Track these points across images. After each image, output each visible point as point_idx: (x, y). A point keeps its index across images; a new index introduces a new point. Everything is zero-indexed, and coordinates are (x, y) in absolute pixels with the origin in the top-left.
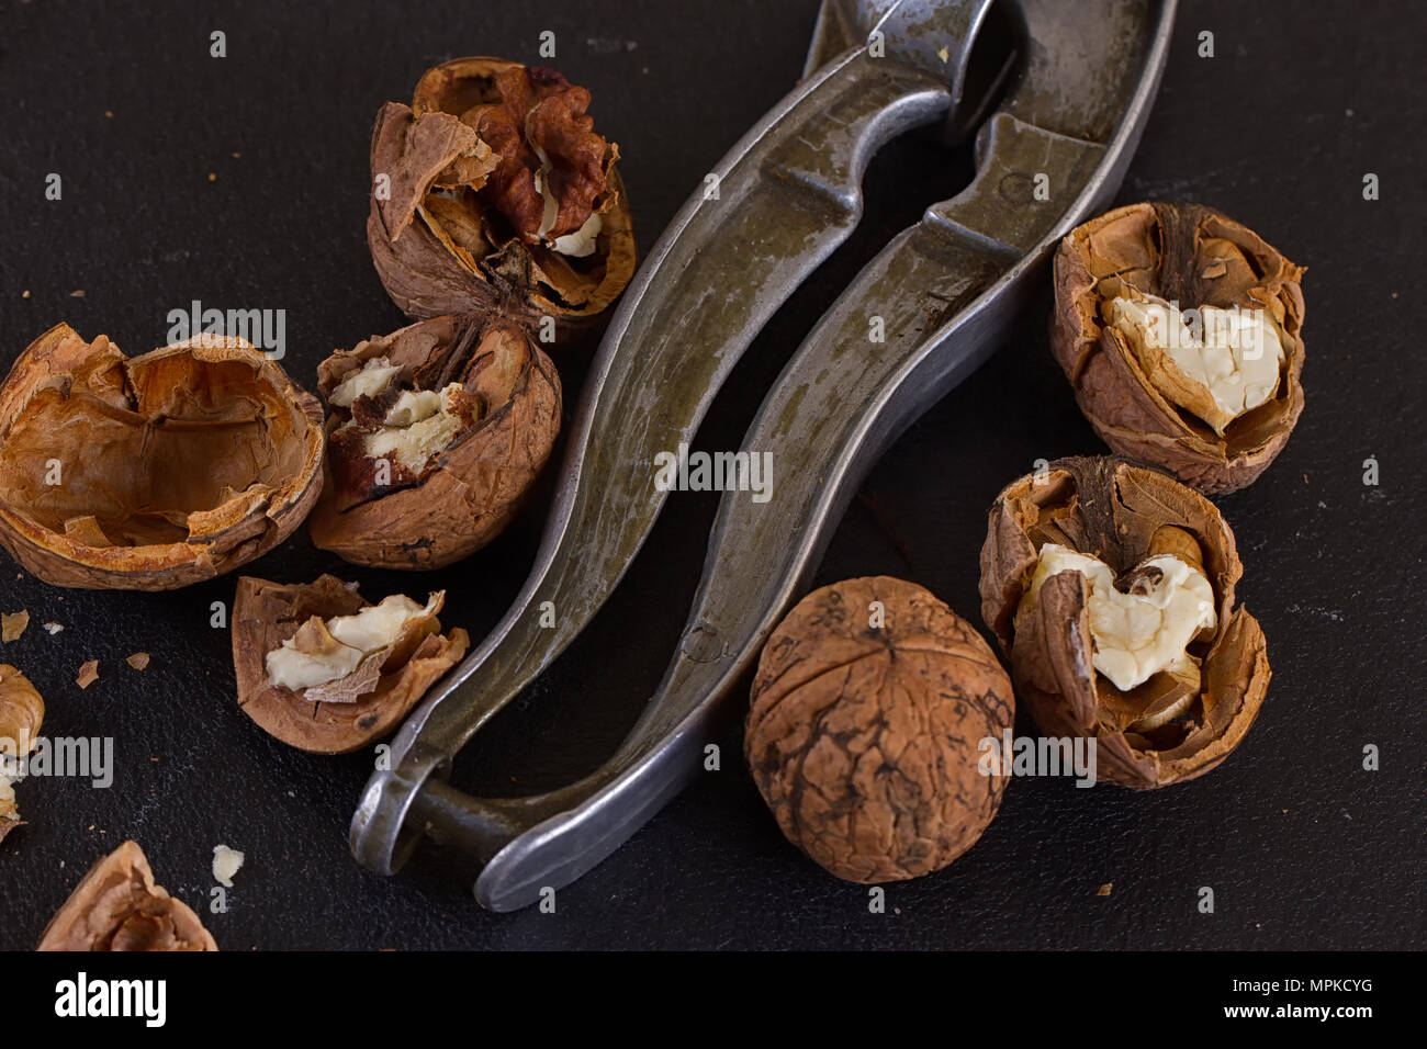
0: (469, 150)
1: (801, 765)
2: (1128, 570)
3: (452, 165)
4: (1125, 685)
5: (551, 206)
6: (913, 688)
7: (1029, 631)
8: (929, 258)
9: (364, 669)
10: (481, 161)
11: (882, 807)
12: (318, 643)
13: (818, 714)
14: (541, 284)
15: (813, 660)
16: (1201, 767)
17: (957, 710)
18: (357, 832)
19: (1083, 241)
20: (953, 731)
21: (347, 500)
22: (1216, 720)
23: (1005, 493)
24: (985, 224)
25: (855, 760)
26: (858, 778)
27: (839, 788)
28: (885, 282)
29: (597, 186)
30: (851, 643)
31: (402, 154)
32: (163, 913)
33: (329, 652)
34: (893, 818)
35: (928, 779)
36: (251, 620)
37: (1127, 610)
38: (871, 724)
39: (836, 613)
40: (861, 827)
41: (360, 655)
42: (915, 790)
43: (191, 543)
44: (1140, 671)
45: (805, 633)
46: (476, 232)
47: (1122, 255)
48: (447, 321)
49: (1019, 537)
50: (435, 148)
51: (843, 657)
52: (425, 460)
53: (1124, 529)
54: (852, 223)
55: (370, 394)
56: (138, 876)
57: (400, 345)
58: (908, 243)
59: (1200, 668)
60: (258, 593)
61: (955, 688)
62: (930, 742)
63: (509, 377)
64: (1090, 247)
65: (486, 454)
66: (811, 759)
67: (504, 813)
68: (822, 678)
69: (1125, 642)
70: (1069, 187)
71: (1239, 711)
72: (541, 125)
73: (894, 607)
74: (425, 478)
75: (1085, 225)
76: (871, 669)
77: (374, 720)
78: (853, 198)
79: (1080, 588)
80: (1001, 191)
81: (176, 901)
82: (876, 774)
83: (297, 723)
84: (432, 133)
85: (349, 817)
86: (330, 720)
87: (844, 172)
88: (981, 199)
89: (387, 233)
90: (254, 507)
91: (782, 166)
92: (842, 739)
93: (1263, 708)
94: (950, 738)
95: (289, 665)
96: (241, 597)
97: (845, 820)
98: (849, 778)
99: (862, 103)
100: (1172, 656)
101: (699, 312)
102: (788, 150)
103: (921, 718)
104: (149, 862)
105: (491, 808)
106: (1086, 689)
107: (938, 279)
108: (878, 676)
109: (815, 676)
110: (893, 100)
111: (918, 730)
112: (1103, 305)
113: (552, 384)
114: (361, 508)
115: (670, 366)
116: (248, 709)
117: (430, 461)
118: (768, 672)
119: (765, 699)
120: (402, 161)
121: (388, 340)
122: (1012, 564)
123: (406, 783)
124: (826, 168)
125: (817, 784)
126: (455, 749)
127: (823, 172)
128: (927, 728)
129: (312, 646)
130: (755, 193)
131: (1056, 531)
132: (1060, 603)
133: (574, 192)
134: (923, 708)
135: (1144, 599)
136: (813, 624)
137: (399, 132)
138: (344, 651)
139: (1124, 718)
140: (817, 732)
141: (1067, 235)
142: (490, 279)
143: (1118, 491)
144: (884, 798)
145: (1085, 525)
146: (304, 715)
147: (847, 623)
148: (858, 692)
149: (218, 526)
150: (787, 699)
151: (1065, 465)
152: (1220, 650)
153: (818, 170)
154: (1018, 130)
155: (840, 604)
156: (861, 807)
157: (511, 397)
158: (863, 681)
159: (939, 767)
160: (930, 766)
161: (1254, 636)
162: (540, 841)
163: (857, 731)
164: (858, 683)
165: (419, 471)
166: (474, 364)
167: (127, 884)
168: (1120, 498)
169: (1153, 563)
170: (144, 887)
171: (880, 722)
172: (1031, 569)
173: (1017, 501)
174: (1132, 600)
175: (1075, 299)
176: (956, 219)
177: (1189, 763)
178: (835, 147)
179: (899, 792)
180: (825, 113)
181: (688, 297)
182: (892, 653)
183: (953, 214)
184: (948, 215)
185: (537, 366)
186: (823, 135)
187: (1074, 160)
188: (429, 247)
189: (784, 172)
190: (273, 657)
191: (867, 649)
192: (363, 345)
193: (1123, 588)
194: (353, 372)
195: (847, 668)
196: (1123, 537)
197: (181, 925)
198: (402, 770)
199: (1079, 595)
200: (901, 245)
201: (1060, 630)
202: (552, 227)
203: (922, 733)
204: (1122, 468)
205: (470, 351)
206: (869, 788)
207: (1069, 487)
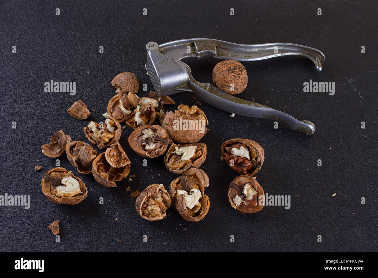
2: (189, 192)
4: (191, 208)
16: (202, 218)
22: (204, 211)
23: (171, 184)
37: (190, 197)
44: (193, 206)
49: (174, 190)
53: (188, 185)
59: (201, 203)
71: (207, 209)
93: (210, 207)
100: (197, 203)
106: (186, 211)
131: (179, 187)
132: (180, 199)
135: (192, 196)
139: (191, 212)
143: (186, 180)
145: (183, 186)
151: (179, 178)
152: (203, 201)
161: (207, 198)
169: (192, 190)
172: (176, 194)
173: (173, 184)
177: (201, 218)
193: (189, 194)
196: (188, 187)
199: (183, 197)
201: (181, 203)
204: (186, 177)
207: (180, 181)
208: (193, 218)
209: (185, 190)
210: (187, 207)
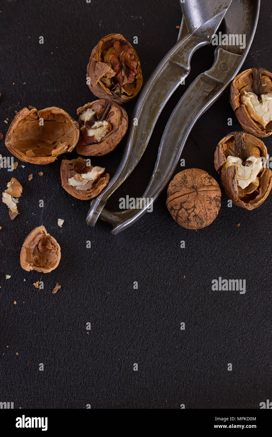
0: (109, 71)
1: (178, 212)
2: (245, 162)
3: (106, 74)
4: (243, 188)
5: (126, 78)
6: (201, 200)
7: (224, 175)
8: (205, 82)
9: (88, 185)
10: (112, 74)
11: (194, 222)
12: (79, 179)
13: (182, 203)
14: (124, 92)
15: (180, 192)
17: (210, 203)
18: (87, 221)
19: (237, 80)
20: (209, 208)
21: (84, 144)
22: (262, 193)
23: (220, 143)
24: (216, 76)
25: (189, 214)
26: (190, 217)
27: (186, 218)
28: (195, 89)
29: (135, 73)
30: (189, 189)
31: (95, 70)
32: (49, 239)
33: (81, 181)
34: (196, 224)
35: (204, 217)
36: (65, 170)
37: (245, 170)
38: (192, 207)
39: (185, 182)
40: (190, 224)
41: (88, 181)
42: (201, 219)
43: (52, 157)
44: (247, 184)
45: (179, 185)
46: (110, 81)
47: (245, 81)
48: (104, 101)
49: (223, 157)
50: (102, 71)
51: (187, 193)
52: (100, 138)
53: (244, 148)
54: (188, 73)
55: (88, 120)
56: (44, 233)
57: (94, 105)
58: (200, 79)
59: (259, 180)
60: (66, 164)
61: (209, 198)
62: (204, 210)
63: (118, 121)
64: (238, 82)
65: (113, 138)
66: (180, 212)
67: (117, 216)
68: (182, 197)
69: (244, 178)
70: (234, 66)
71: (267, 191)
72: (123, 58)
73: (197, 180)
74: (101, 142)
75: (237, 76)
76: (193, 196)
77: (91, 196)
78: (188, 68)
79: (235, 169)
80: (220, 68)
81: (52, 237)
82: (193, 217)
83: (74, 193)
84: (101, 67)
85: (86, 217)
86: (81, 193)
87: (187, 63)
88: (216, 70)
89: (92, 86)
90: (65, 149)
91: (174, 61)
92: (187, 210)
94: (208, 209)
95: (72, 182)
96: (62, 164)
97: (187, 223)
98: (188, 217)
99: (191, 46)
100: (254, 178)
101: (156, 96)
102: (175, 57)
103: (203, 206)
104: (46, 229)
105: (115, 215)
106: (236, 193)
107: (206, 87)
108: (194, 197)
109: (181, 196)
110: (197, 44)
111: (202, 208)
112: (241, 97)
113: (126, 119)
114: (87, 146)
115: (150, 109)
116: (64, 187)
117: (101, 139)
118: (171, 190)
119: (170, 198)
120: (95, 72)
121: (91, 103)
122: (221, 163)
123: (98, 213)
124: (183, 62)
125: (181, 217)
126: (107, 199)
127: (182, 63)
128: (204, 208)
129: (78, 179)
130: (168, 67)
131: (230, 149)
132: (231, 173)
133: (130, 75)
134: (203, 204)
135: (248, 168)
136: (181, 183)
137: (94, 65)
138: (84, 181)
140: (181, 207)
141: (233, 80)
142: (113, 94)
143: (243, 138)
144: (195, 221)
145: (236, 147)
146: (76, 191)
147: (188, 184)
148: (190, 200)
149: (58, 153)
150: (176, 199)
151: (232, 134)
152: (263, 176)
153: (181, 62)
154: (224, 52)
155: (186, 179)
156: (190, 222)
157: (118, 126)
158: (191, 198)
159: (206, 215)
160: (204, 215)
161: (270, 174)
162: (125, 225)
163: (189, 209)
164: (190, 199)
165: (99, 141)
166: (110, 114)
167: (42, 234)
168: (243, 140)
169: (250, 159)
170: (45, 235)
171: (194, 207)
172: (224, 163)
173: (222, 144)
174: (246, 168)
175: (235, 98)
176: (210, 75)
177: (257, 204)
178: (185, 56)
179: (198, 220)
180: (183, 48)
181: (154, 93)
182: (197, 192)
183: (210, 74)
184: (209, 74)
185: (123, 117)
186: (183, 54)
187: (235, 60)
188: (100, 88)
189: (174, 63)
190: (69, 180)
191: (192, 191)
192: (86, 105)
193: (244, 165)
194: (84, 112)
195: (188, 195)
196: (244, 149)
197: (53, 242)
198: (97, 209)
199: (235, 171)
200: (199, 79)
202: (126, 83)
203: (203, 209)
204: (244, 134)
205: (109, 110)
206: (192, 219)
207: (232, 139)
208: (245, 204)
209: (239, 157)
210: (238, 186)
